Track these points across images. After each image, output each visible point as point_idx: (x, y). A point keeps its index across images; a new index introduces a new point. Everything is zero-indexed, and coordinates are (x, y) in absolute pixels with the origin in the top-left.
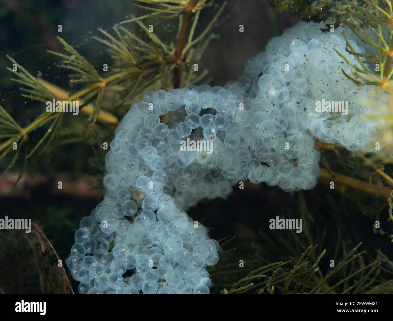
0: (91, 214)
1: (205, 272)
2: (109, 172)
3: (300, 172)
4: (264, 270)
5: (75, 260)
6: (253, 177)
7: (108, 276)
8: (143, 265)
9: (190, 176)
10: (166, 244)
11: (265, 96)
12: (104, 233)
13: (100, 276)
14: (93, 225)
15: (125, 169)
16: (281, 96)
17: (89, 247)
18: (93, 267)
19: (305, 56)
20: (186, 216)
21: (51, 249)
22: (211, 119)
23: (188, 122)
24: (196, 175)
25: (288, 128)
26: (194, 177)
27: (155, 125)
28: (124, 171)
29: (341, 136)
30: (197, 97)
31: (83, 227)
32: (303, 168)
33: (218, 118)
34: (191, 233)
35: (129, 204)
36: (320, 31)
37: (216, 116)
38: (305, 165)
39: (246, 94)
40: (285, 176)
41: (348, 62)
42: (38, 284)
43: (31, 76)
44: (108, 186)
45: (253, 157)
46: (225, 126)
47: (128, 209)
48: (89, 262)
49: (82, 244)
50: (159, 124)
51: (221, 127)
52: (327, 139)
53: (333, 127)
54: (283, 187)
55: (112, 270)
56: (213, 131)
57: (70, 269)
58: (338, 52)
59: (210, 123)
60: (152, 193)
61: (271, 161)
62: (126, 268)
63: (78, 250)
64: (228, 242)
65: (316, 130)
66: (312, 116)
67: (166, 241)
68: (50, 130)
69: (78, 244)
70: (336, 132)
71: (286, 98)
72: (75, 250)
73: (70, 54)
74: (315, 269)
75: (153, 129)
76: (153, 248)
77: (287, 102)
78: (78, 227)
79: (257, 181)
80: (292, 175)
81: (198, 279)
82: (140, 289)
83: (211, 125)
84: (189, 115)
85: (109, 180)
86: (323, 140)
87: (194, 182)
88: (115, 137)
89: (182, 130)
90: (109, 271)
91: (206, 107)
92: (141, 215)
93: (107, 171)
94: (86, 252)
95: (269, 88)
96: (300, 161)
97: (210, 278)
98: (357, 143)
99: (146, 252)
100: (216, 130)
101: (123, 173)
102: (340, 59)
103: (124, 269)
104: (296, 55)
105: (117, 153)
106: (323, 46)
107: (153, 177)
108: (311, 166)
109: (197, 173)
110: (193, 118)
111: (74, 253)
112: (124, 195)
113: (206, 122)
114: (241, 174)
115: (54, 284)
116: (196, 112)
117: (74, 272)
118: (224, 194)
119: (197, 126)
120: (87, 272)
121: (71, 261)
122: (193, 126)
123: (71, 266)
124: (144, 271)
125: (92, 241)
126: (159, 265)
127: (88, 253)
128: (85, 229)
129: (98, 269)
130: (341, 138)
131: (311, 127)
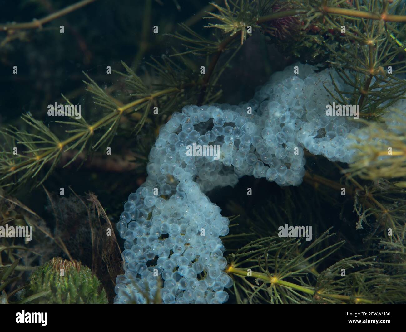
0: (137, 191)
1: (219, 240)
2: (151, 162)
3: (291, 173)
4: (260, 241)
5: (123, 223)
6: (256, 173)
7: (148, 238)
8: (174, 232)
9: (210, 169)
10: (193, 218)
11: (272, 117)
12: (146, 206)
13: (142, 237)
14: (138, 199)
15: (165, 161)
16: (284, 118)
17: (133, 215)
18: (137, 230)
19: (303, 90)
20: (207, 198)
21: (104, 214)
22: (231, 130)
23: (214, 131)
24: (215, 169)
25: (287, 142)
26: (213, 170)
27: (190, 131)
28: (164, 163)
29: (326, 150)
30: (222, 114)
31: (131, 200)
32: (293, 170)
33: (236, 130)
34: (211, 211)
35: (166, 186)
36: (313, 72)
37: (235, 128)
38: (295, 168)
39: (255, 112)
40: (281, 175)
41: (332, 96)
42: (90, 238)
43: (98, 87)
44: (150, 172)
45: (258, 159)
46: (241, 136)
47: (165, 190)
48: (134, 226)
49: (129, 213)
50: (193, 130)
51: (238, 136)
52: (315, 152)
53: (320, 143)
54: (278, 183)
55: (151, 234)
56: (232, 139)
57: (118, 230)
58: (326, 88)
59: (230, 133)
60: (185, 180)
61: (272, 163)
62: (162, 233)
63: (126, 217)
64: (234, 219)
65: (308, 144)
66: (305, 134)
67: (193, 216)
68: (110, 129)
69: (127, 212)
70: (322, 147)
71: (287, 120)
72: (124, 217)
73: (130, 74)
74: (298, 243)
75: (189, 134)
76: (181, 220)
77: (288, 122)
78: (127, 200)
79: (259, 177)
80: (286, 175)
81: (215, 245)
82: (171, 249)
83: (231, 134)
84: (215, 126)
85: (151, 168)
86: (312, 152)
87: (212, 174)
88: (159, 137)
89: (209, 137)
90: (148, 234)
91: (228, 121)
92: (175, 196)
93: (150, 161)
94: (131, 219)
95: (276, 112)
96: (292, 165)
97: (224, 245)
98: (337, 156)
99: (176, 222)
100: (234, 138)
101: (164, 164)
102: (327, 93)
103: (159, 233)
104: (296, 88)
105: (160, 149)
106: (315, 83)
107: (186, 169)
108: (300, 169)
109: (215, 167)
110: (218, 128)
111: (123, 219)
112: (163, 180)
113: (227, 132)
114: (248, 171)
115: (103, 239)
116: (221, 125)
117: (122, 232)
118: (233, 184)
119: (221, 134)
120: (132, 233)
121: (120, 224)
122: (218, 134)
123: (120, 228)
124: (175, 236)
125: (136, 211)
126: (186, 233)
127: (132, 220)
128: (132, 202)
129: (140, 232)
130: (326, 152)
131: (304, 142)
